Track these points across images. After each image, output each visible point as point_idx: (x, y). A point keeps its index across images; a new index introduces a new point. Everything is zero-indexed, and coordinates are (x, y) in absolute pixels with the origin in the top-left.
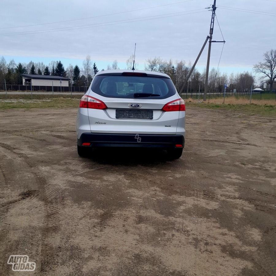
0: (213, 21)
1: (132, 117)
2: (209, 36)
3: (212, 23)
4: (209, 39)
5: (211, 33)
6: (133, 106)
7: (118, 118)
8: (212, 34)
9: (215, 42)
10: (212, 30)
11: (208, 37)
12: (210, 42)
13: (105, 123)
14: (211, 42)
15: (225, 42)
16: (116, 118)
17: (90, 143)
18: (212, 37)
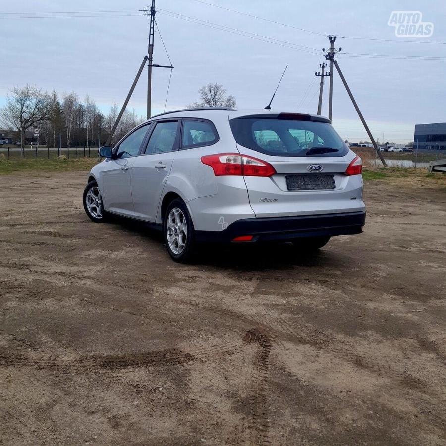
0: (152, 33)
1: (309, 187)
2: (148, 56)
3: (151, 36)
4: (148, 61)
5: (151, 51)
6: (314, 168)
7: (292, 190)
8: (152, 53)
9: (158, 66)
10: (151, 47)
11: (146, 58)
12: (150, 66)
13: (275, 200)
14: (152, 66)
15: (173, 67)
16: (288, 189)
17: (251, 237)
18: (152, 58)
